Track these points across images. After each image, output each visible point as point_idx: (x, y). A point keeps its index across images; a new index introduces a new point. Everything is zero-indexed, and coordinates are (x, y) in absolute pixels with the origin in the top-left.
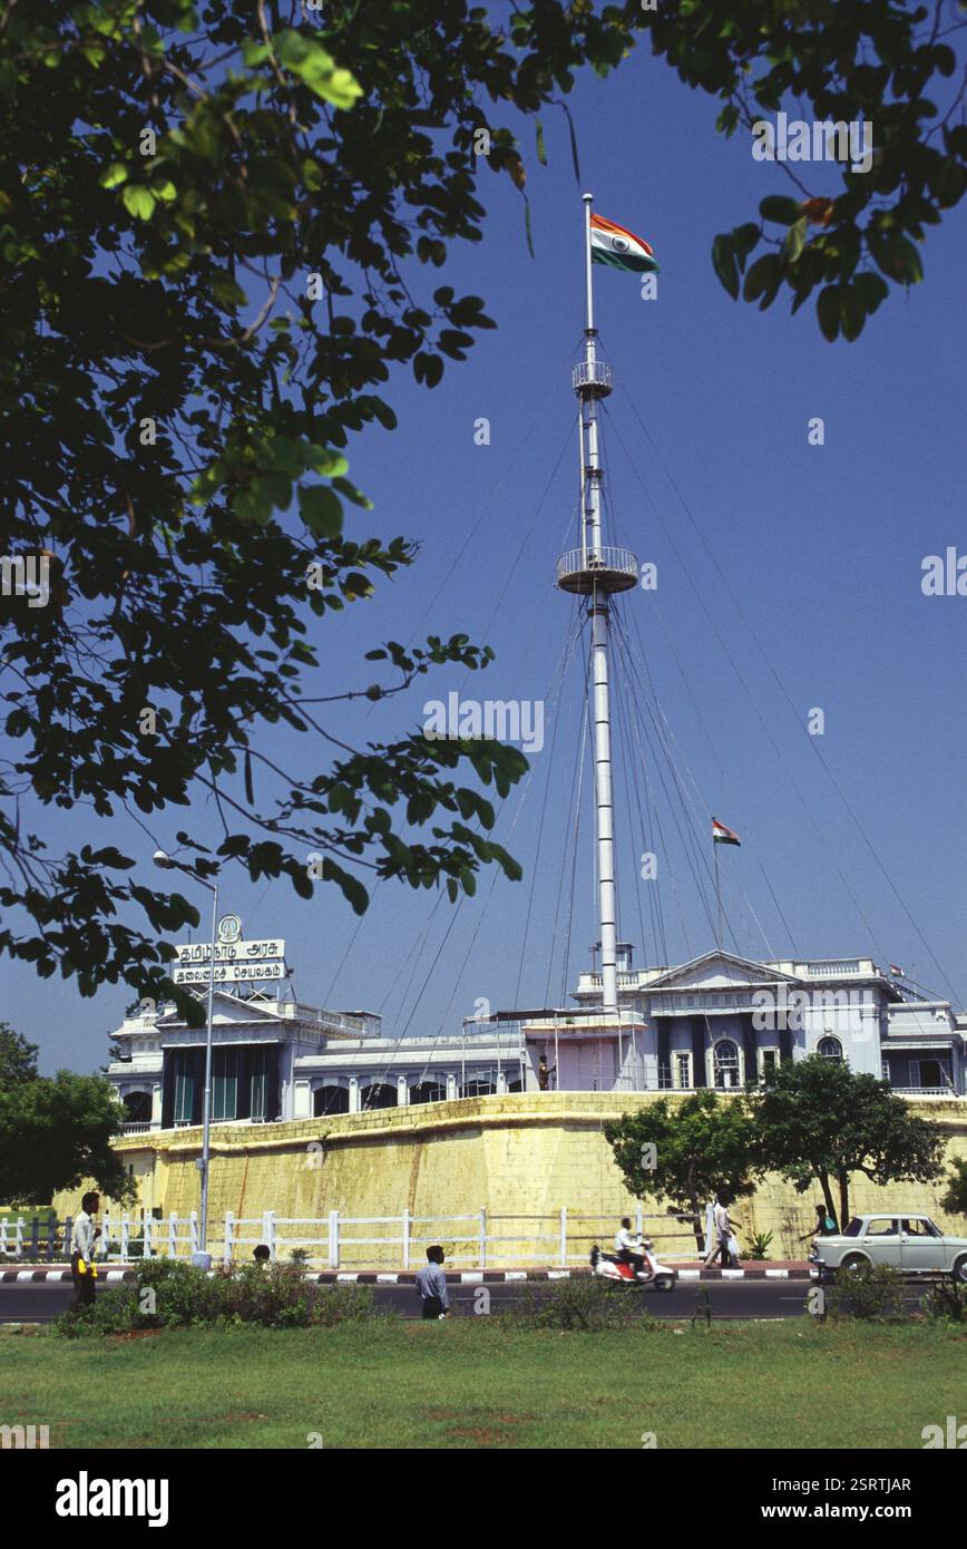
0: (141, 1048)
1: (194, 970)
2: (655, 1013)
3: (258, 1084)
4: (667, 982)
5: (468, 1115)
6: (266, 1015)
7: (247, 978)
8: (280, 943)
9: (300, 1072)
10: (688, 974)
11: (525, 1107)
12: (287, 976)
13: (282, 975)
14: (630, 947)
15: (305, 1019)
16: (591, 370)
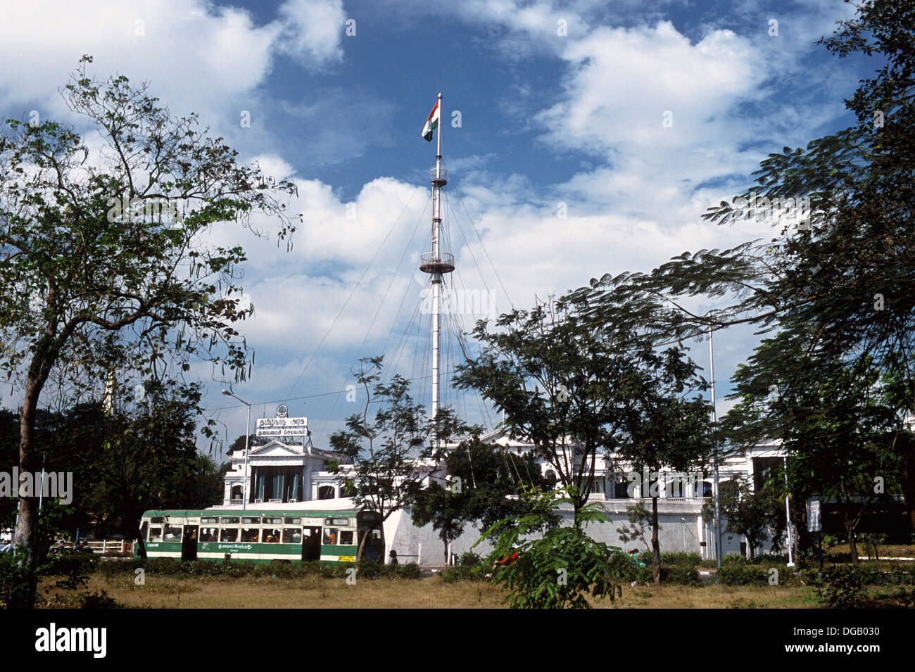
1: (266, 430)
6: (297, 452)
7: (290, 435)
8: (305, 419)
9: (313, 479)
10: (489, 439)
12: (308, 434)
16: (438, 174)
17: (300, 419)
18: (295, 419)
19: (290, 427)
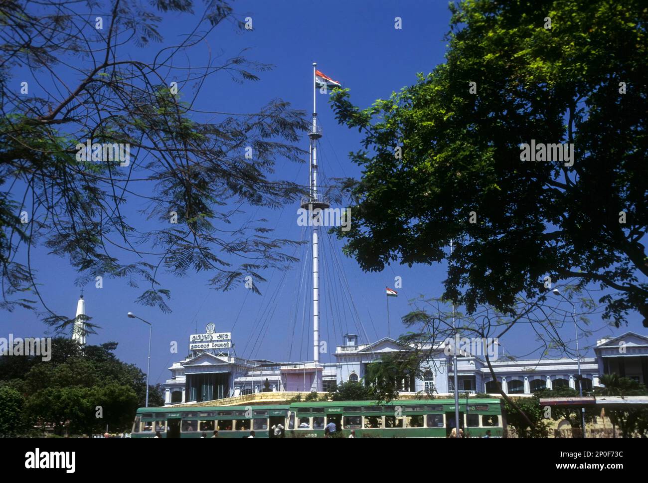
0: (179, 375)
1: (197, 344)
2: (363, 362)
3: (221, 389)
4: (368, 350)
5: (251, 400)
6: (223, 362)
7: (217, 347)
8: (229, 334)
9: (236, 384)
10: (376, 347)
11: (269, 397)
12: (232, 347)
13: (230, 346)
14: (356, 336)
15: (239, 363)
16: (314, 128)
17: (225, 334)
18: (221, 334)
19: (218, 341)
